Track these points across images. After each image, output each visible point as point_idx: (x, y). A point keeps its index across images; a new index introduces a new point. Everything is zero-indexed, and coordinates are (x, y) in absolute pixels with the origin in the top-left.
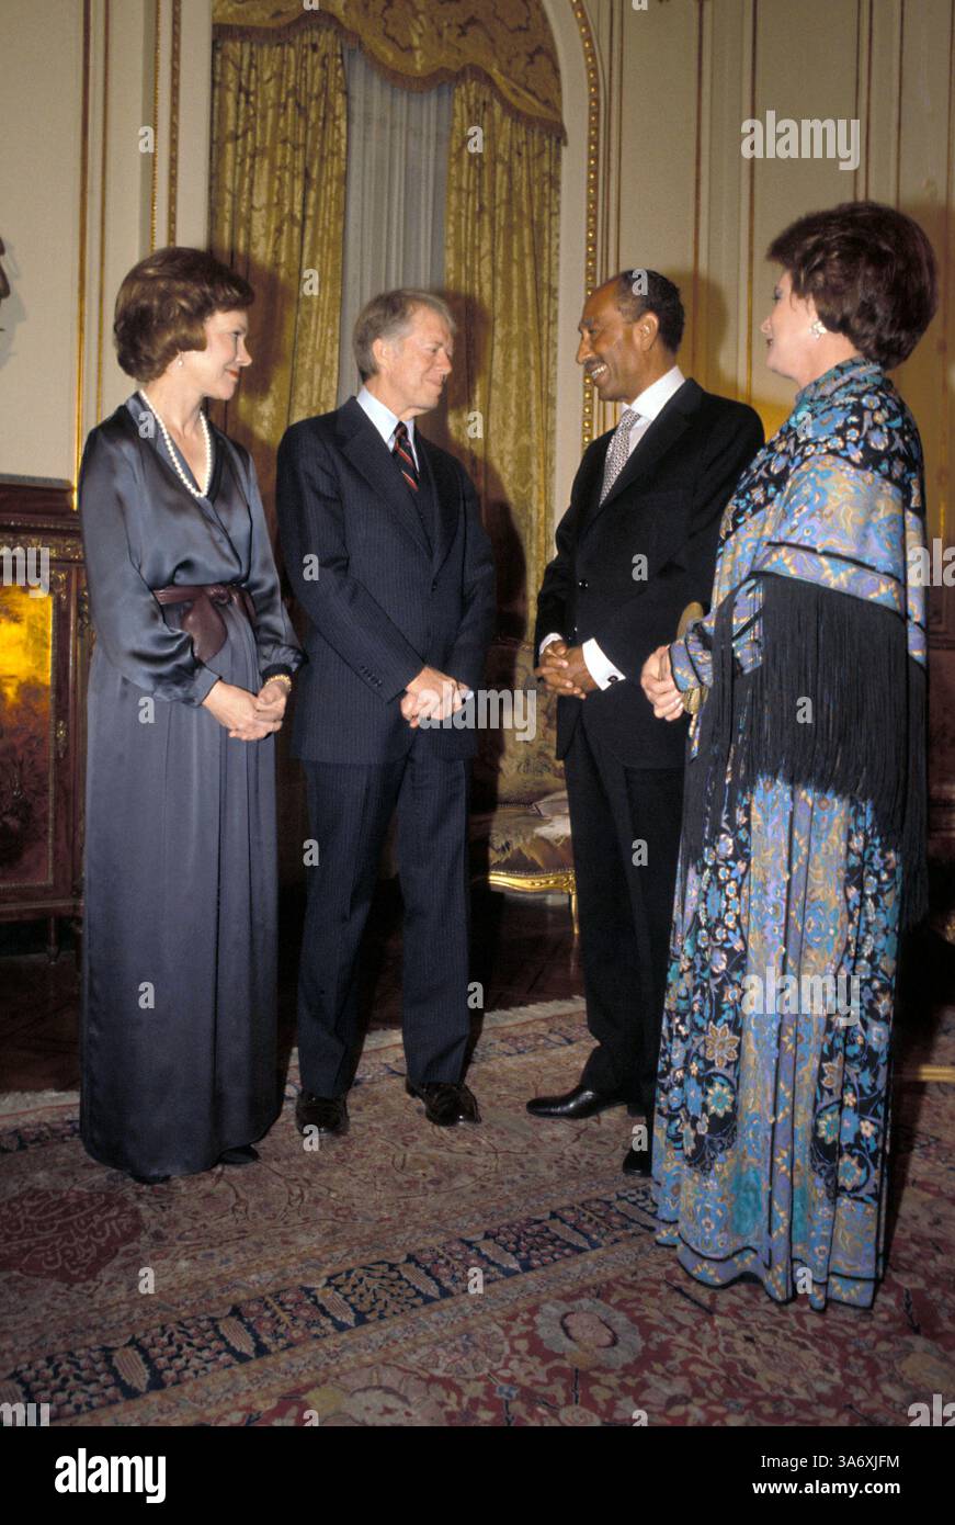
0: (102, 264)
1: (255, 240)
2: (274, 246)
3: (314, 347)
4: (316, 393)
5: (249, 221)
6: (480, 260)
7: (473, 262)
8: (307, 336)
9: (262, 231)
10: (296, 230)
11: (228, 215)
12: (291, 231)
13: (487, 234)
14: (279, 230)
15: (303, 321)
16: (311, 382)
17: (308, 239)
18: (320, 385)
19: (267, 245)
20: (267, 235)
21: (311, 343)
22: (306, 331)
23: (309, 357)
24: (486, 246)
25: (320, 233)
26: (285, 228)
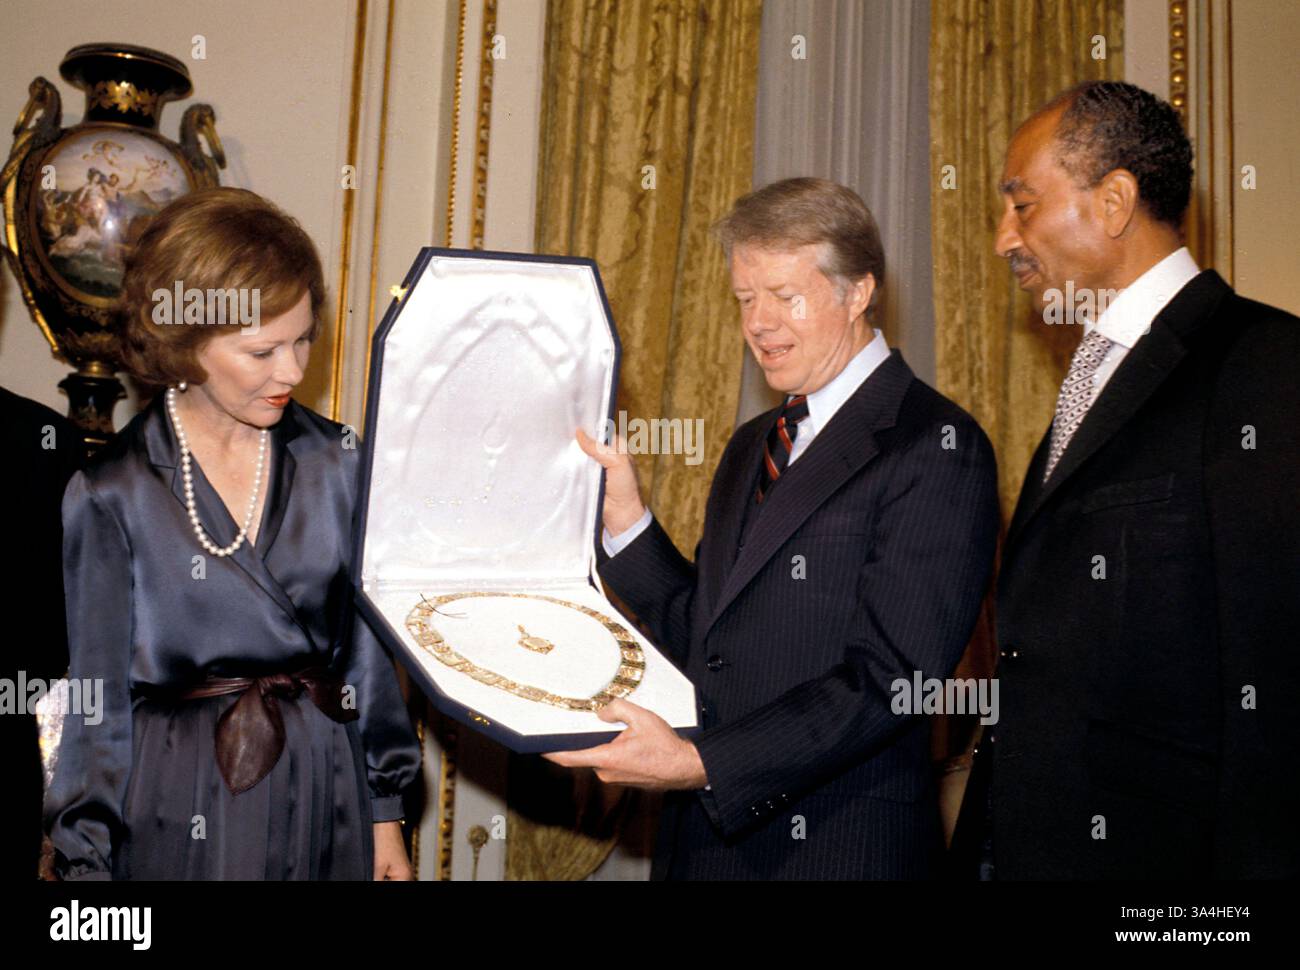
0: (380, 168)
1: (616, 119)
2: (647, 125)
3: (710, 277)
4: (711, 350)
5: (606, 91)
6: (988, 129)
7: (975, 132)
8: (700, 260)
9: (628, 104)
10: (682, 102)
11: (573, 85)
12: (672, 102)
13: (1000, 88)
14: (653, 102)
15: (693, 238)
16: (705, 334)
17: (702, 110)
18: (717, 338)
19: (636, 126)
20: (635, 111)
21: (705, 273)
22: (696, 255)
23: (702, 294)
24: (999, 105)
25: (722, 103)
26: (663, 98)
